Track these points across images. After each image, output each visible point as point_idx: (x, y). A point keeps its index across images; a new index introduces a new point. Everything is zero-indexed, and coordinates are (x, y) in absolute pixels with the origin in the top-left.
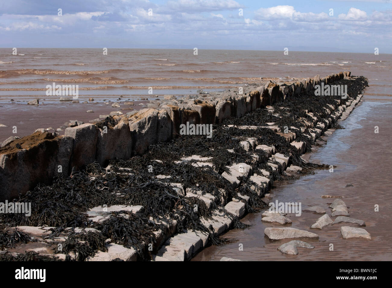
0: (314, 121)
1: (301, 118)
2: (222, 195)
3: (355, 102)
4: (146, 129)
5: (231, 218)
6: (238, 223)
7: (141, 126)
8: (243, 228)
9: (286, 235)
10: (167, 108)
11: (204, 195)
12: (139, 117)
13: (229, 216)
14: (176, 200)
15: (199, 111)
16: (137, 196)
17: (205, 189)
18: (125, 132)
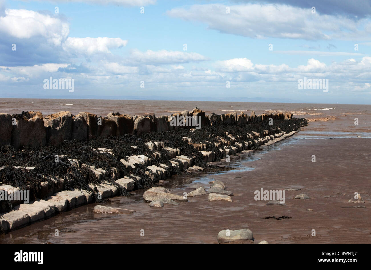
0: (231, 140)
1: (218, 137)
2: (114, 171)
3: (287, 135)
4: (60, 126)
5: (117, 187)
6: (123, 192)
7: (56, 123)
8: (128, 196)
9: (159, 197)
10: (84, 114)
11: (96, 170)
12: (54, 117)
13: (116, 185)
14: (68, 167)
15: (116, 121)
16: (34, 161)
17: (97, 165)
18: (39, 125)
